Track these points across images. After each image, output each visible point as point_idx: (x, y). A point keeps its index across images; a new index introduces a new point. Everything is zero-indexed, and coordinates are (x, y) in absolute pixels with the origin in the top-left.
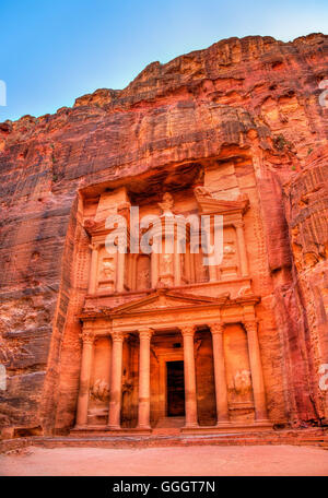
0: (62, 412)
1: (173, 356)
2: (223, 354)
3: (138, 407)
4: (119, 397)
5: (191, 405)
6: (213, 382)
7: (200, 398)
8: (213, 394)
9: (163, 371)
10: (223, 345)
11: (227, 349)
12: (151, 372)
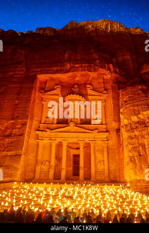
0: (29, 172)
1: (76, 152)
2: (95, 154)
3: (61, 171)
4: (53, 167)
5: (81, 172)
6: (90, 164)
7: (86, 170)
8: (90, 168)
9: (72, 158)
10: (95, 150)
11: (96, 151)
12: (67, 158)
